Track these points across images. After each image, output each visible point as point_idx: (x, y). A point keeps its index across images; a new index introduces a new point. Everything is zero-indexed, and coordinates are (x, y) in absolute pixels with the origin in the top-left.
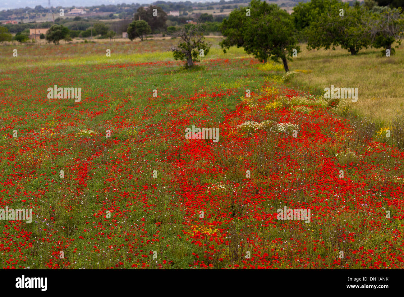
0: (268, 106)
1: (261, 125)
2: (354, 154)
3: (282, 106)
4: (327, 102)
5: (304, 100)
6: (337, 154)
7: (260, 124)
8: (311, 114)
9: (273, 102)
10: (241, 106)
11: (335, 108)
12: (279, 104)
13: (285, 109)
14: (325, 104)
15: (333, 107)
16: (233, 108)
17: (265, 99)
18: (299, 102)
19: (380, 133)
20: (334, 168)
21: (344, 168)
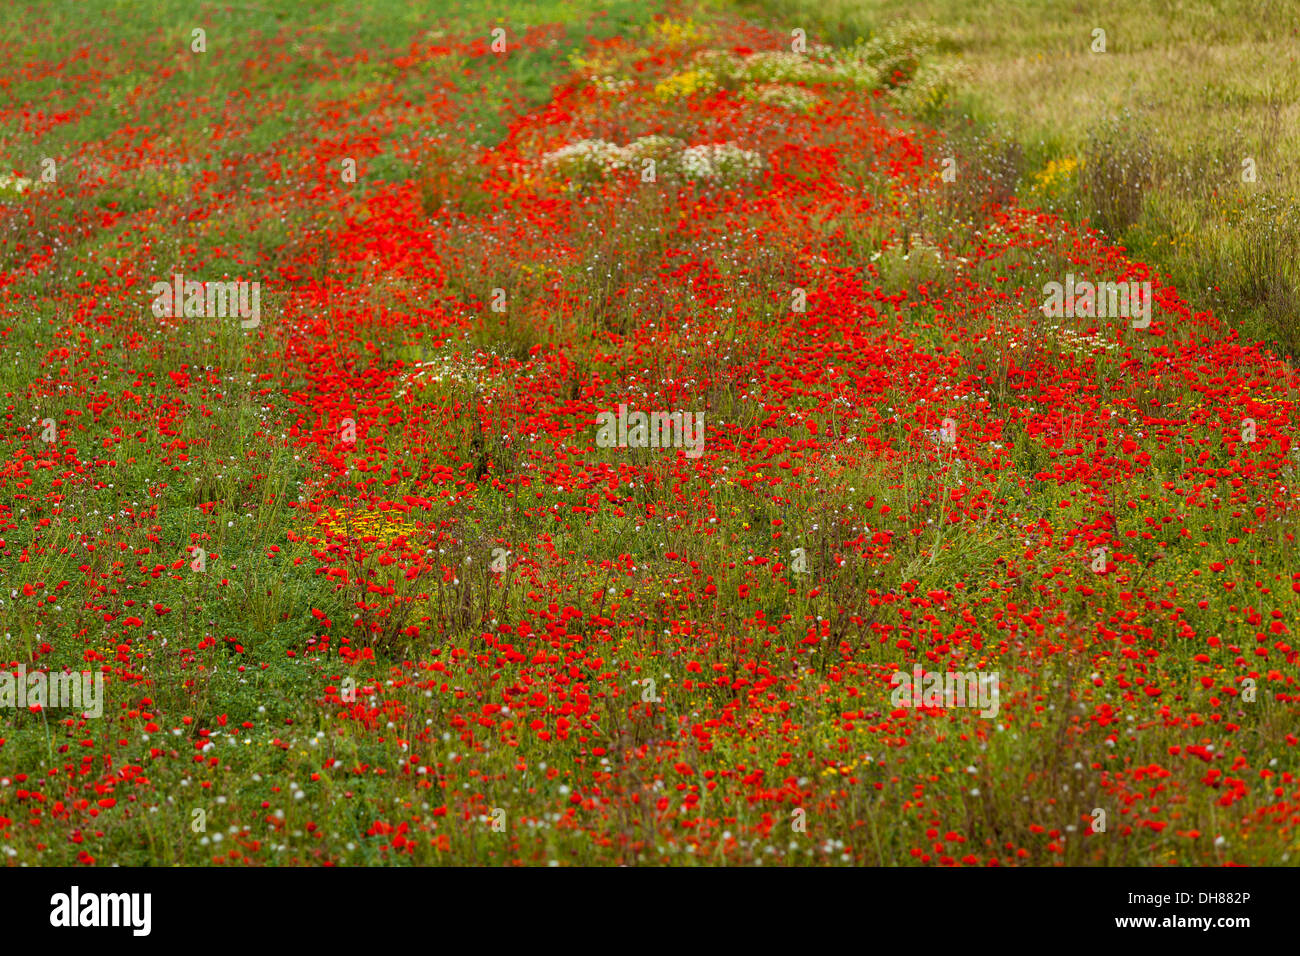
0: (666, 86)
1: (628, 153)
2: (937, 255)
3: (714, 85)
4: (875, 71)
6: (878, 255)
7: (625, 151)
8: (812, 114)
9: (682, 72)
10: (570, 90)
11: (902, 93)
12: (704, 78)
13: (724, 96)
14: (867, 77)
15: (893, 86)
16: (542, 94)
17: (658, 62)
18: (775, 71)
19: (1047, 180)
20: (862, 304)
21: (897, 302)
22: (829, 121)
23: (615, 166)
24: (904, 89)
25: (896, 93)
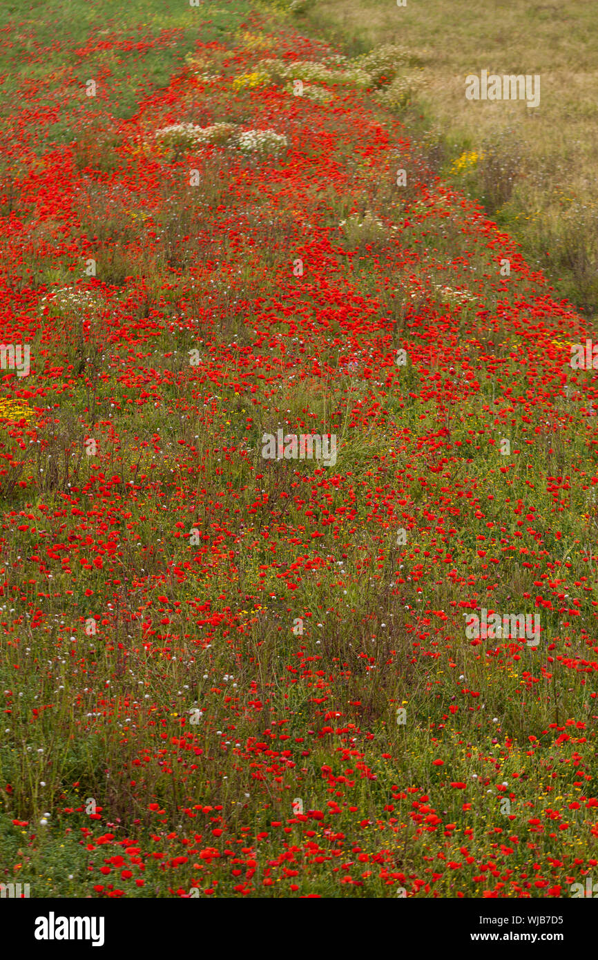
0: (240, 81)
1: (208, 131)
2: (380, 224)
3: (269, 81)
4: (369, 76)
5: (317, 69)
6: (344, 222)
7: (204, 131)
8: (326, 106)
9: (250, 72)
10: (183, 77)
11: (384, 92)
12: (263, 76)
13: (274, 90)
14: (364, 79)
15: (379, 87)
16: (163, 80)
17: (237, 60)
18: (306, 75)
19: (460, 165)
20: (330, 257)
21: (351, 256)
22: (336, 111)
23: (199, 140)
24: (386, 90)
25: (380, 92)
